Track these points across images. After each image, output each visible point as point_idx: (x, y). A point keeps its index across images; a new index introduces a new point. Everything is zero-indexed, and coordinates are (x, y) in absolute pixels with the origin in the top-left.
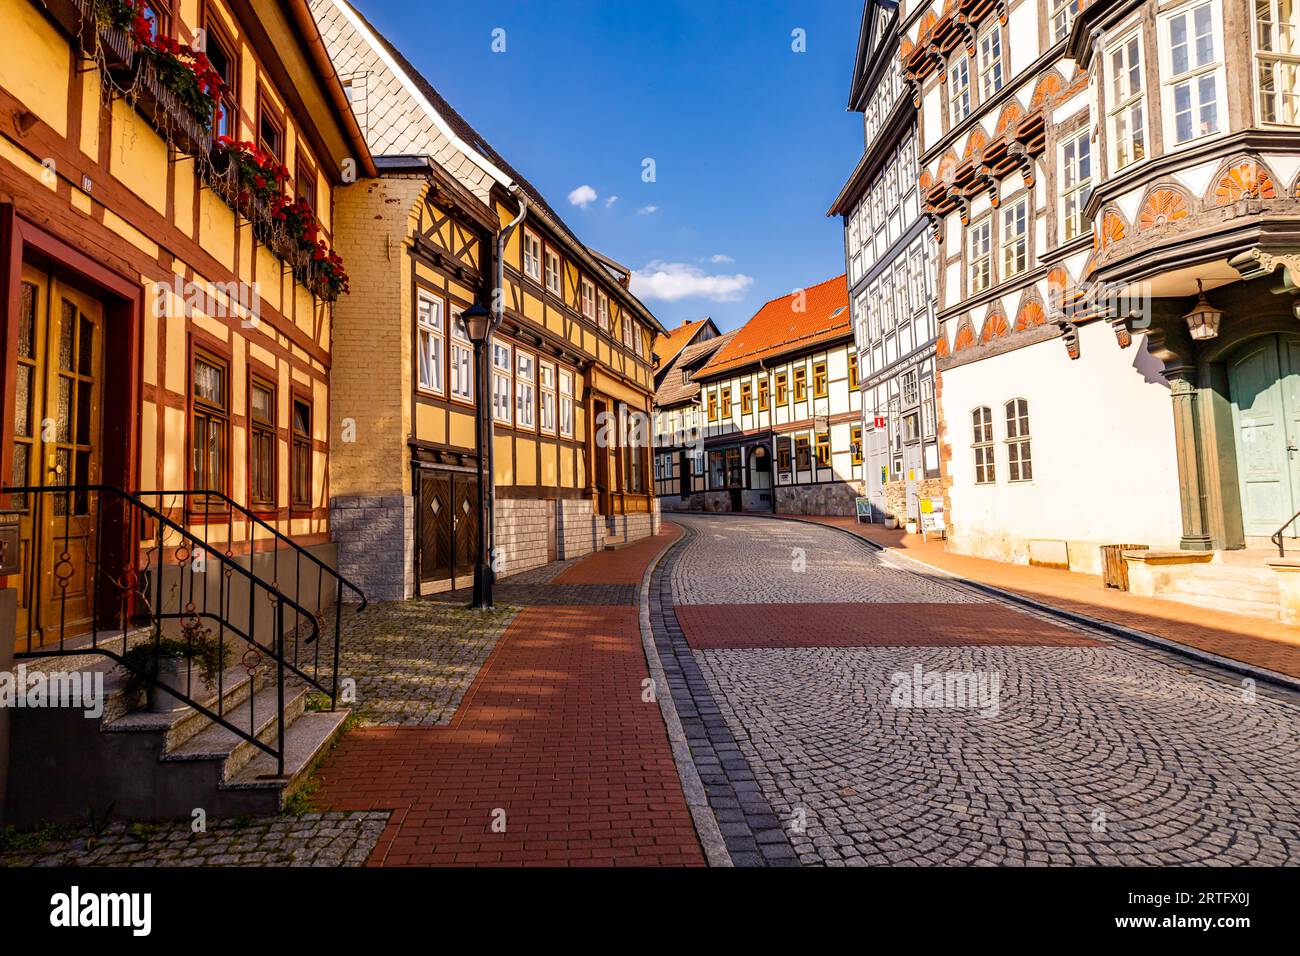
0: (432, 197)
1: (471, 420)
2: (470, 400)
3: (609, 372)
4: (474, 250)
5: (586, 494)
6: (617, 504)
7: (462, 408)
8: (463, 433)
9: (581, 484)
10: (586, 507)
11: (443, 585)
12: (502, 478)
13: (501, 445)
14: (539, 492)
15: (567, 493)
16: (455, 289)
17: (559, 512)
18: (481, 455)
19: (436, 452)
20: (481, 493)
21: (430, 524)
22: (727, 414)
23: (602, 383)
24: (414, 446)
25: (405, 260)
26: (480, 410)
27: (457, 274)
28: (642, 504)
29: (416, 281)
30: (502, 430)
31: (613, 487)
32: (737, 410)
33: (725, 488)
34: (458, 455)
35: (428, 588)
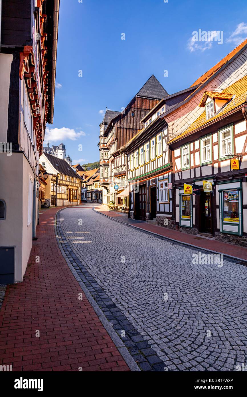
0: (53, 176)
1: (55, 193)
2: (55, 191)
3: (71, 186)
4: (56, 179)
5: (67, 199)
6: (72, 200)
7: (55, 192)
8: (55, 194)
9: (67, 198)
10: (67, 201)
11: (53, 206)
12: (58, 197)
13: (58, 195)
14: (62, 199)
15: (65, 199)
16: (54, 182)
17: (64, 201)
18: (56, 195)
19: (53, 196)
20: (56, 199)
21: (52, 201)
22: (97, 187)
23: (70, 187)
24: (51, 195)
25: (51, 181)
26: (56, 192)
27: (54, 181)
28: (76, 201)
29: (51, 182)
30: (58, 193)
31: (71, 198)
32: (98, 187)
33: (97, 199)
34: (54, 196)
35: (52, 206)
